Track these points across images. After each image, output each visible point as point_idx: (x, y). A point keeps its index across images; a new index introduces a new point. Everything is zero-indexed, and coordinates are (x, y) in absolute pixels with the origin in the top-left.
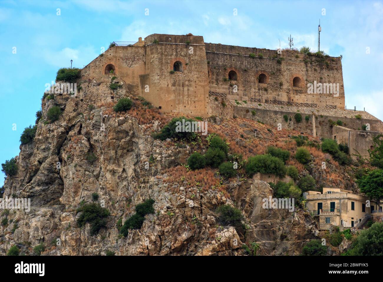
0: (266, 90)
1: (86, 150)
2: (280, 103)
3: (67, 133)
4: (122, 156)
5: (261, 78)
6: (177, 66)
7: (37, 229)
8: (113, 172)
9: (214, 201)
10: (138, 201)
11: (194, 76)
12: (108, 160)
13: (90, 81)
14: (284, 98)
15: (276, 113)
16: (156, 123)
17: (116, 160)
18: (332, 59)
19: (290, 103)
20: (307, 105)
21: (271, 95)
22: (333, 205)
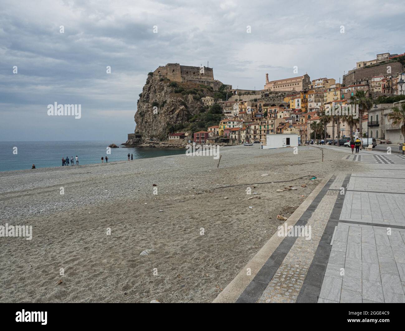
0: (195, 76)
1: (154, 90)
2: (199, 79)
3: (150, 87)
4: (161, 91)
5: (194, 73)
6: (174, 71)
7: (145, 108)
8: (160, 95)
9: (179, 100)
10: (164, 101)
11: (177, 73)
12: (158, 92)
13: (155, 75)
14: (199, 77)
15: (197, 81)
16: (168, 83)
17: (160, 92)
18: (211, 69)
19: (201, 79)
20: (205, 79)
21: (196, 77)
22: (207, 100)
